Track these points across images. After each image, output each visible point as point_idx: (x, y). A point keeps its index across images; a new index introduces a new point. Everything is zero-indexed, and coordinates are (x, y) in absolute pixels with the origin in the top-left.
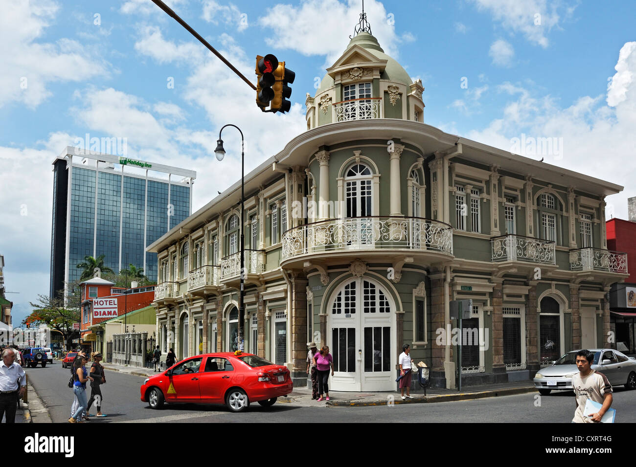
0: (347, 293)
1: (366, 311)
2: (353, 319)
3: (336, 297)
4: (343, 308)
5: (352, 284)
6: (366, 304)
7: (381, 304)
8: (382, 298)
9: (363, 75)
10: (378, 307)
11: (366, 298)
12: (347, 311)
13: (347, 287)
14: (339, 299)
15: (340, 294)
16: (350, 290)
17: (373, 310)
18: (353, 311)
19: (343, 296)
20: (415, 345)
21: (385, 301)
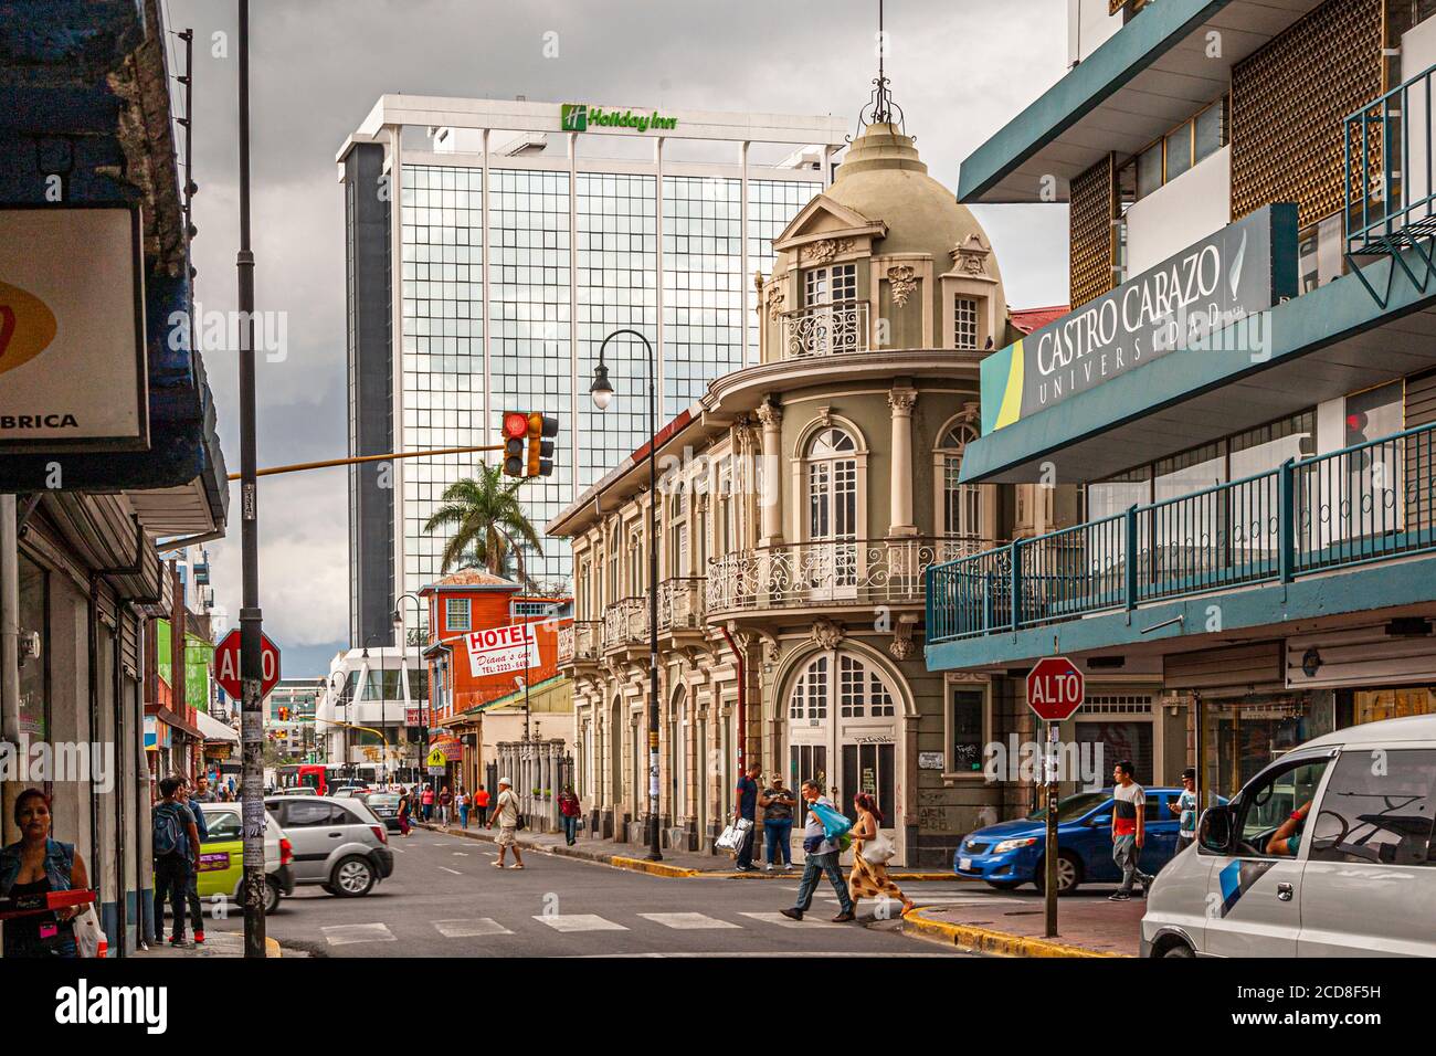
0: (812, 679)
1: (846, 713)
2: (822, 728)
3: (796, 685)
4: (806, 708)
5: (820, 661)
6: (846, 700)
7: (876, 699)
8: (876, 688)
9: (837, 251)
10: (868, 705)
11: (846, 689)
12: (812, 714)
13: (812, 668)
14: (800, 690)
15: (801, 681)
16: (817, 673)
17: (859, 713)
18: (823, 714)
19: (806, 685)
20: (947, 779)
21: (883, 694)
